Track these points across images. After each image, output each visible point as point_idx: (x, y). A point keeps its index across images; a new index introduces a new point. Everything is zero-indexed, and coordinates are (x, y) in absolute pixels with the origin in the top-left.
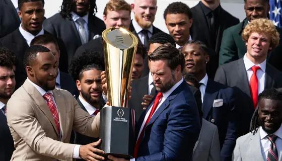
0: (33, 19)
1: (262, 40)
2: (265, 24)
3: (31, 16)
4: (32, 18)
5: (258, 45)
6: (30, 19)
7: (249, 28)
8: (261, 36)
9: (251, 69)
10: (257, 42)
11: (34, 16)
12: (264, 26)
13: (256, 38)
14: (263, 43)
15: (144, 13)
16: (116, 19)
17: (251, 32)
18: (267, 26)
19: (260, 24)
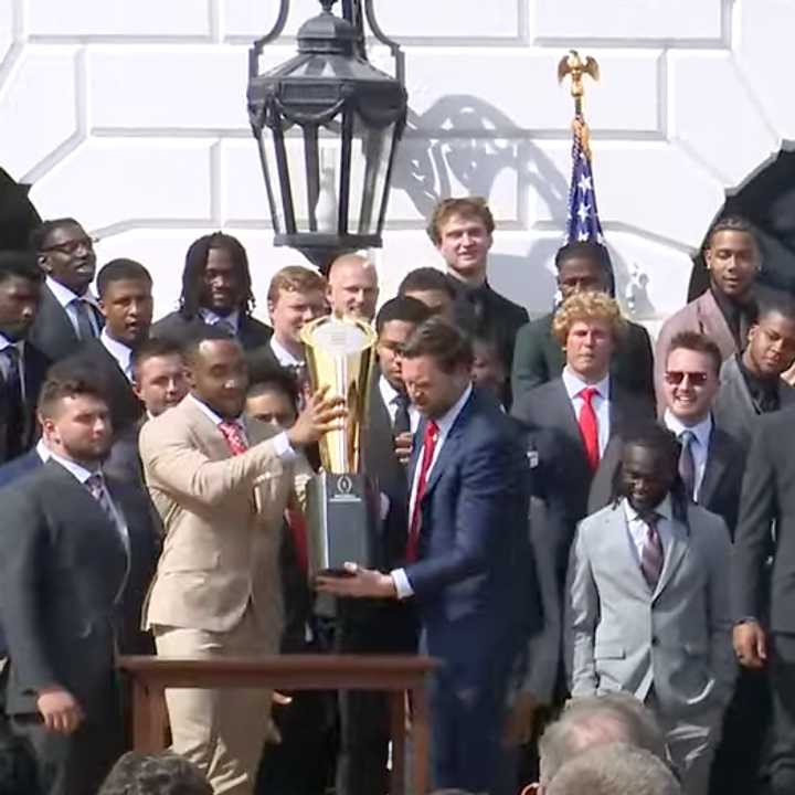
0: (132, 315)
1: (595, 333)
2: (597, 301)
3: (126, 309)
4: (131, 312)
5: (591, 347)
6: (126, 314)
7: (565, 314)
8: (592, 327)
9: (580, 394)
10: (588, 339)
11: (133, 309)
12: (594, 305)
13: (583, 334)
14: (599, 341)
15: (353, 300)
16: (300, 308)
17: (571, 322)
18: (601, 305)
19: (586, 302)
